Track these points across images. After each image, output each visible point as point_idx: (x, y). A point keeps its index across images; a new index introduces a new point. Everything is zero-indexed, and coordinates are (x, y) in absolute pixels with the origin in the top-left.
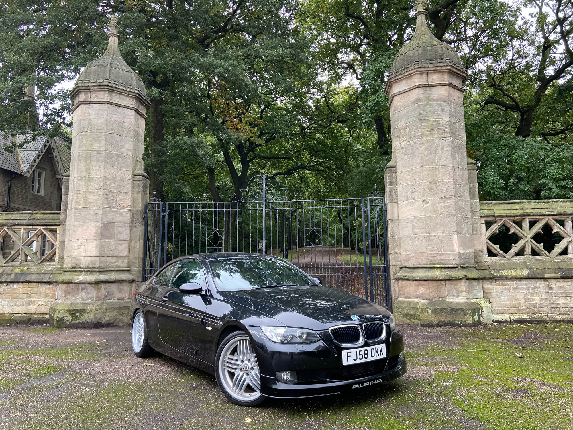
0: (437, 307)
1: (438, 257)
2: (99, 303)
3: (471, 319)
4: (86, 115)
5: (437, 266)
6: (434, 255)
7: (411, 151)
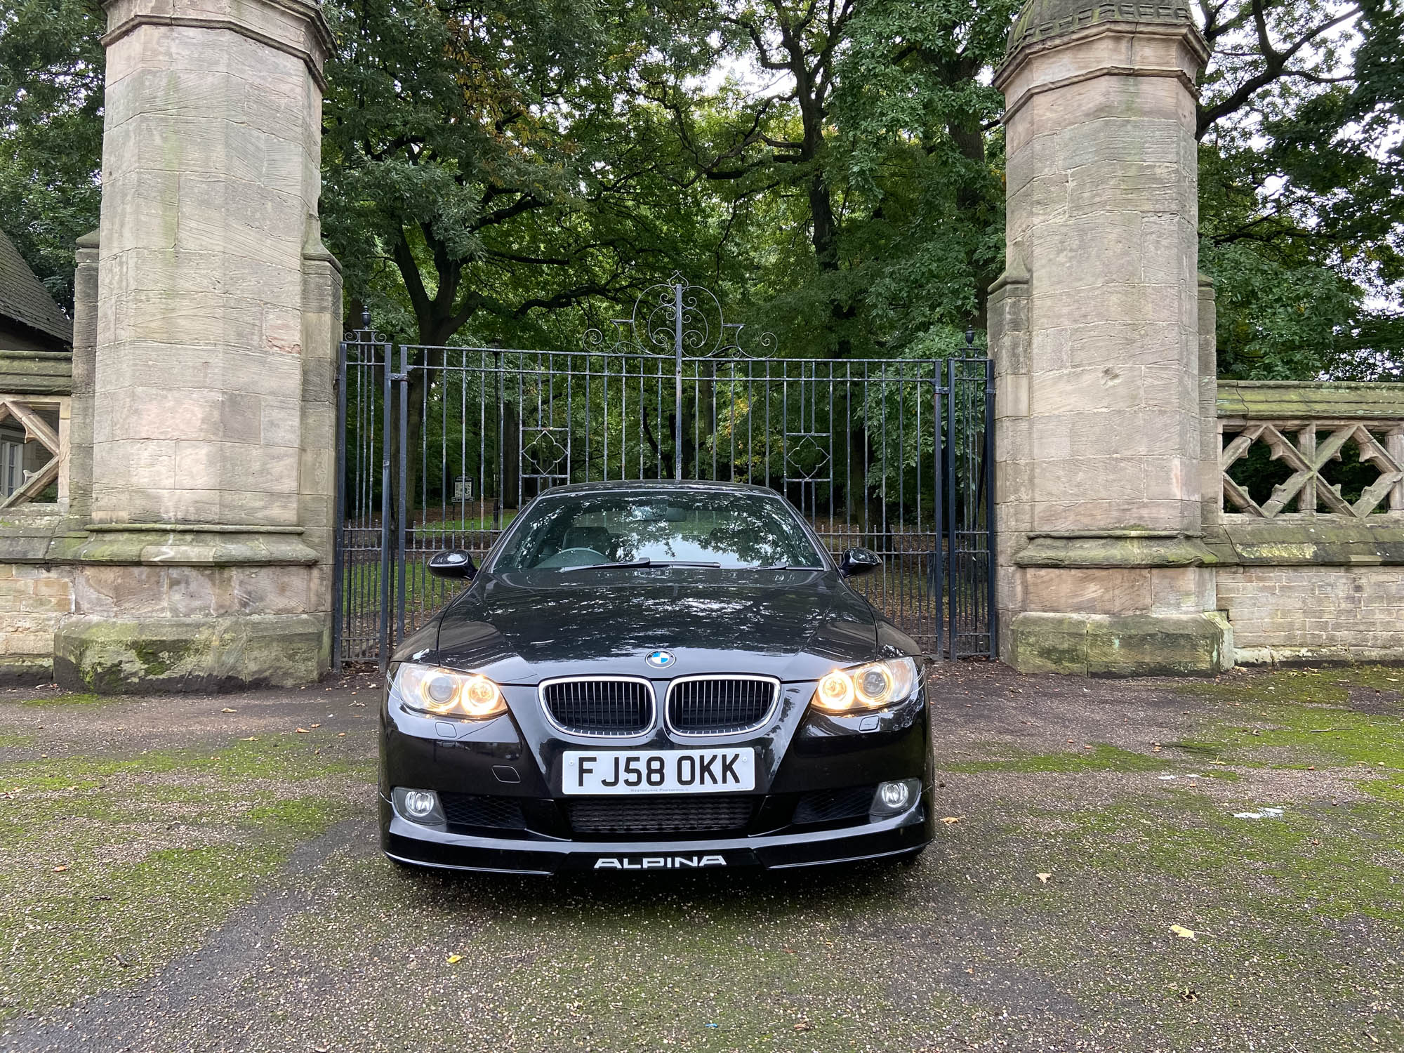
0: (1133, 632)
1: (1135, 512)
2: (226, 622)
3: (1208, 659)
4: (161, 58)
5: (1133, 533)
6: (1126, 507)
7: (1077, 242)
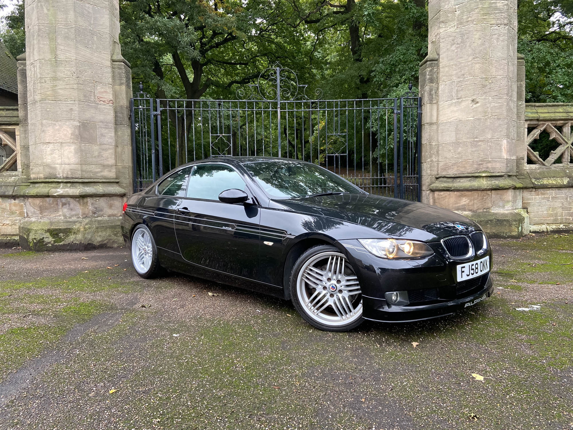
0: (482, 219)
1: (485, 165)
2: (87, 220)
3: (517, 230)
5: (484, 175)
6: (480, 163)
7: (460, 40)
